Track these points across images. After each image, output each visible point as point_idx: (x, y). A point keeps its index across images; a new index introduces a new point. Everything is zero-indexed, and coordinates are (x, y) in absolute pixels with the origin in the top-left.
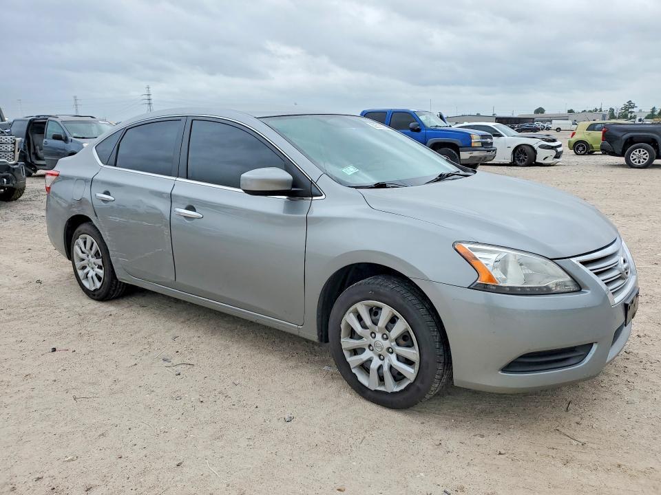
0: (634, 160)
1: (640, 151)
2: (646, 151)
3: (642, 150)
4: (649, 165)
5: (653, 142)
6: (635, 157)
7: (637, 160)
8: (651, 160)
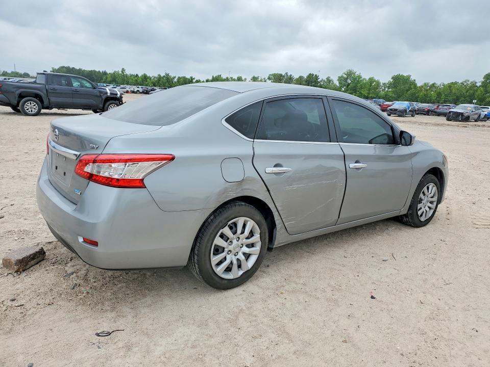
0: (27, 110)
1: (31, 103)
2: (35, 103)
3: (32, 102)
4: (38, 114)
5: (38, 97)
6: (28, 107)
7: (30, 110)
8: (39, 110)
